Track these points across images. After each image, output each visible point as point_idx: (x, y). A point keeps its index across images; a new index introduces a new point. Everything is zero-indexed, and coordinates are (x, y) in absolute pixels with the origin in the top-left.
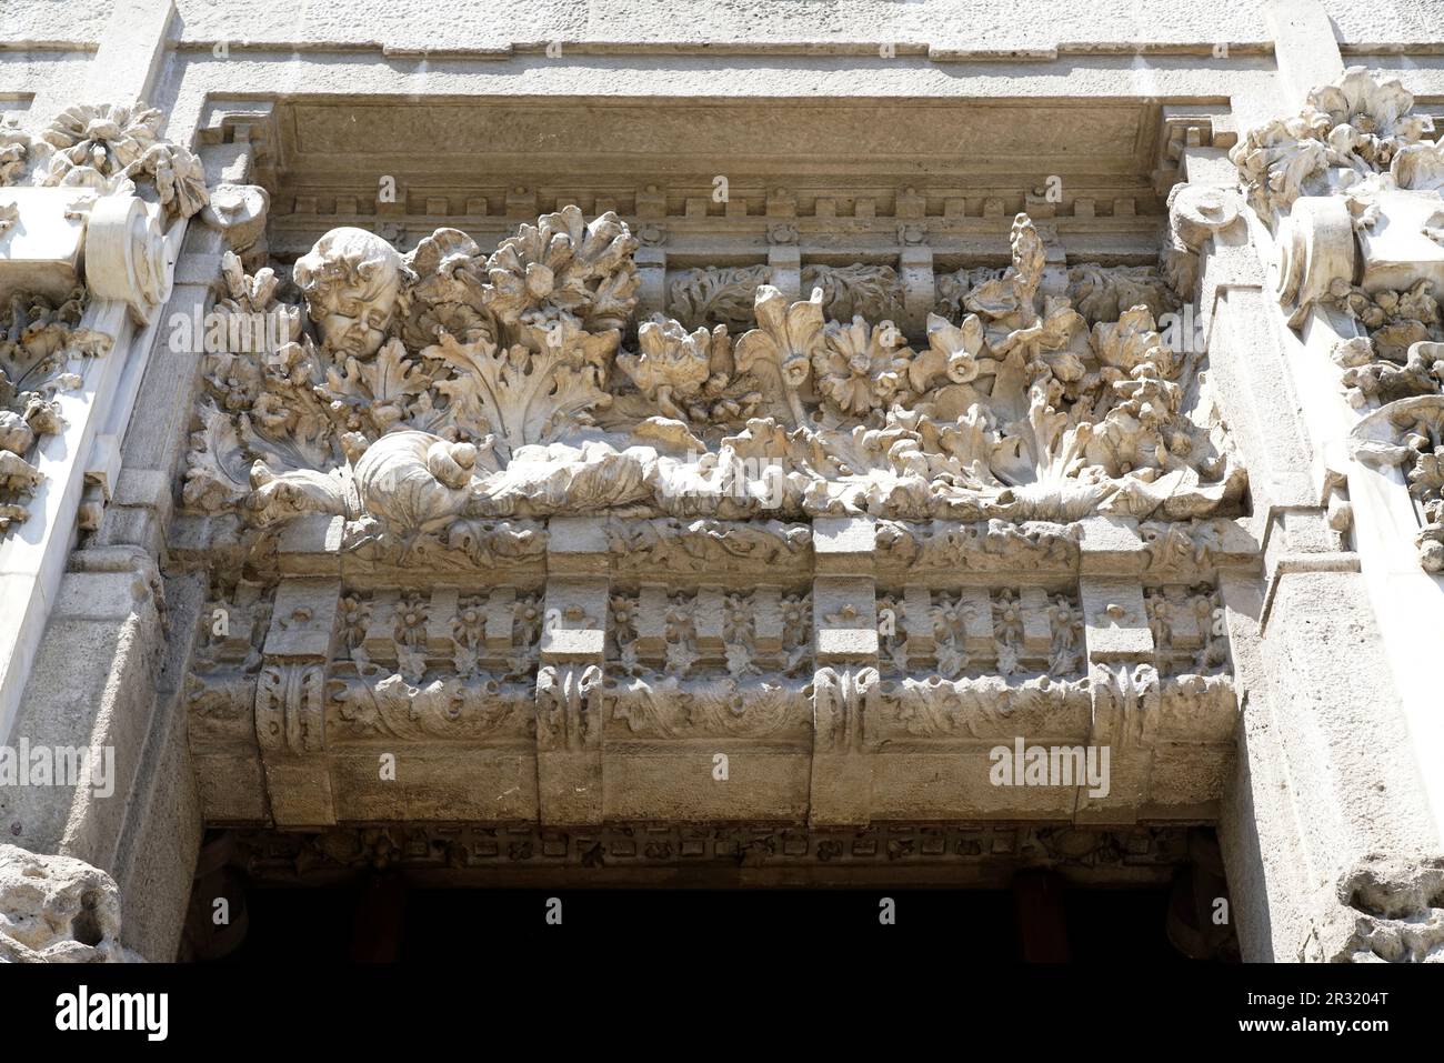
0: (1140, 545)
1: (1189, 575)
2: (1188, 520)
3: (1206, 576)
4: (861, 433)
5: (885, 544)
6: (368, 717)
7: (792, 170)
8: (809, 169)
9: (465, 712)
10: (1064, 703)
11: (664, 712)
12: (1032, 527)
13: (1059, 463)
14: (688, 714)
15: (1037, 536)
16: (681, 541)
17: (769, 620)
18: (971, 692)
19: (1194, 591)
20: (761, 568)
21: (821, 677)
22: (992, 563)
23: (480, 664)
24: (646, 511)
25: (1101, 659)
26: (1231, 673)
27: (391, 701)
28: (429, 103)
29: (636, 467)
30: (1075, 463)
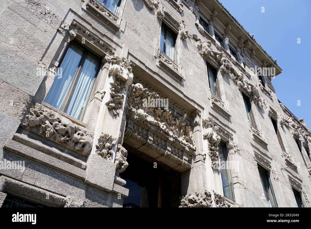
0: (189, 151)
1: (190, 154)
2: (192, 150)
3: (191, 155)
4: (171, 127)
5: (173, 141)
6: (133, 136)
7: (168, 96)
8: (169, 97)
9: (141, 140)
10: (181, 161)
11: (155, 148)
12: (183, 145)
13: (182, 138)
14: (156, 149)
15: (183, 146)
16: (160, 132)
17: (163, 143)
18: (175, 157)
19: (190, 156)
20: (164, 138)
21: (167, 151)
22: (179, 146)
23: (142, 135)
24: (158, 128)
25: (184, 159)
26: (191, 164)
27: (136, 136)
28: (148, 73)
29: (159, 124)
30: (183, 139)
